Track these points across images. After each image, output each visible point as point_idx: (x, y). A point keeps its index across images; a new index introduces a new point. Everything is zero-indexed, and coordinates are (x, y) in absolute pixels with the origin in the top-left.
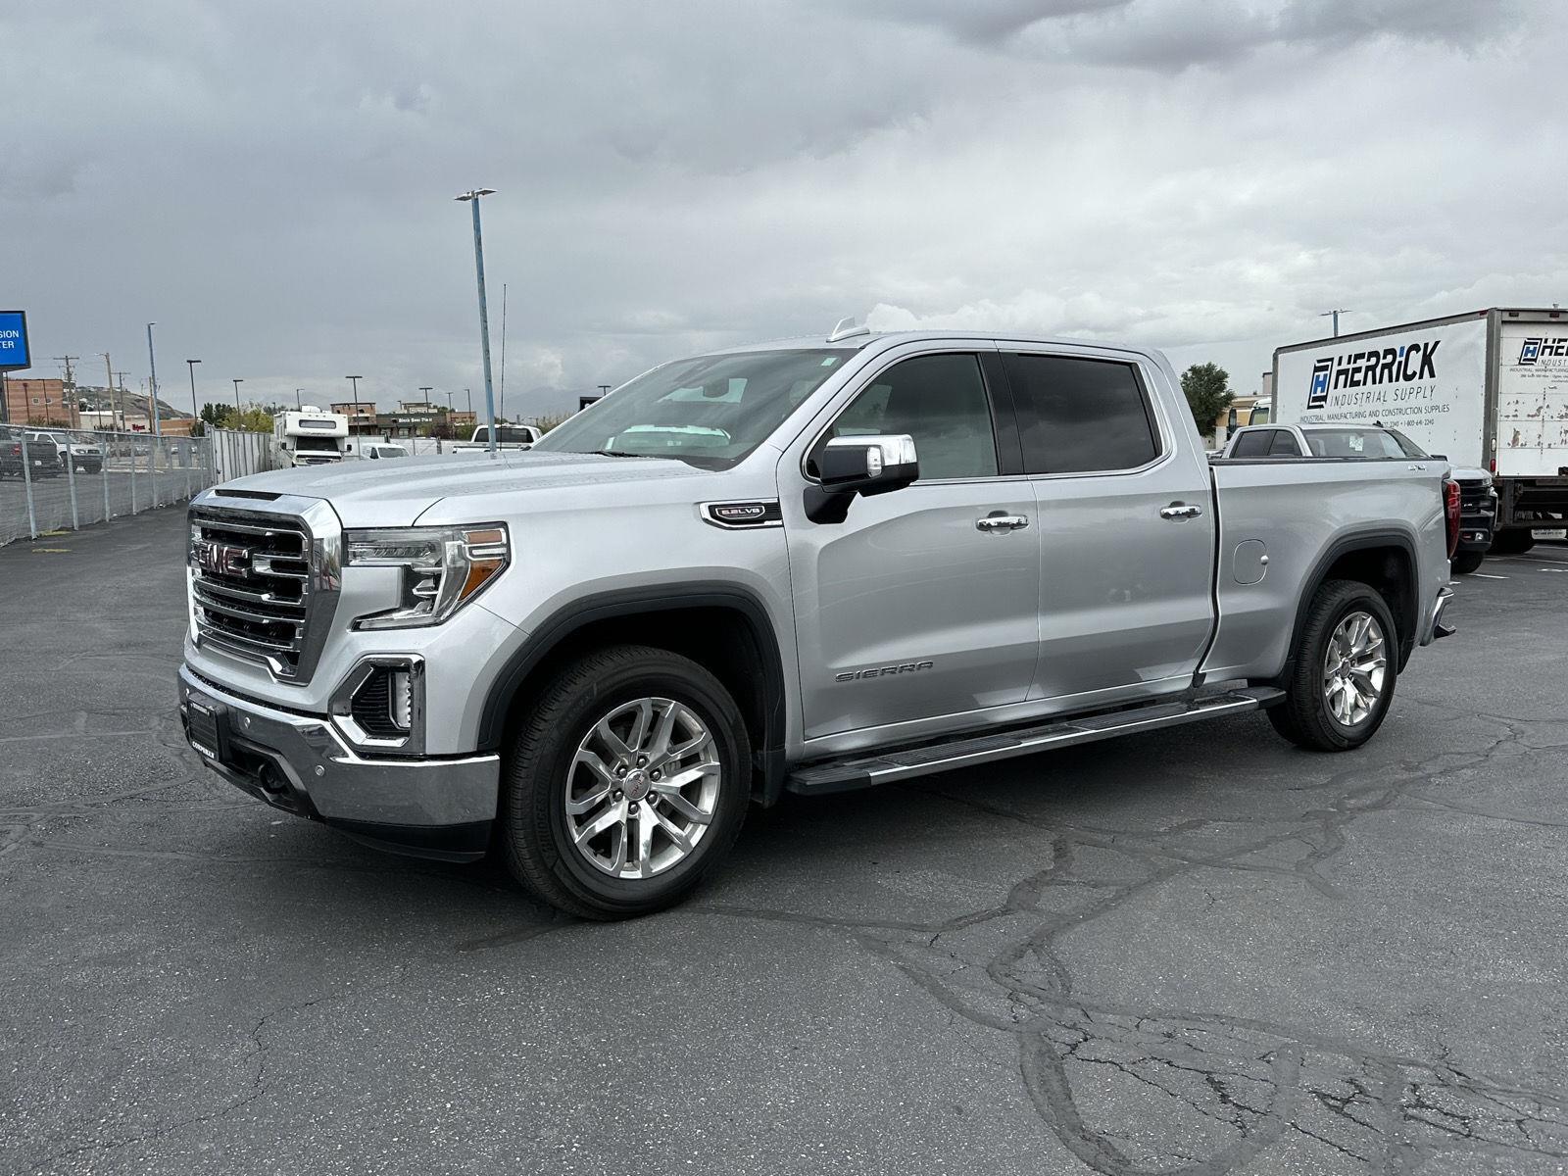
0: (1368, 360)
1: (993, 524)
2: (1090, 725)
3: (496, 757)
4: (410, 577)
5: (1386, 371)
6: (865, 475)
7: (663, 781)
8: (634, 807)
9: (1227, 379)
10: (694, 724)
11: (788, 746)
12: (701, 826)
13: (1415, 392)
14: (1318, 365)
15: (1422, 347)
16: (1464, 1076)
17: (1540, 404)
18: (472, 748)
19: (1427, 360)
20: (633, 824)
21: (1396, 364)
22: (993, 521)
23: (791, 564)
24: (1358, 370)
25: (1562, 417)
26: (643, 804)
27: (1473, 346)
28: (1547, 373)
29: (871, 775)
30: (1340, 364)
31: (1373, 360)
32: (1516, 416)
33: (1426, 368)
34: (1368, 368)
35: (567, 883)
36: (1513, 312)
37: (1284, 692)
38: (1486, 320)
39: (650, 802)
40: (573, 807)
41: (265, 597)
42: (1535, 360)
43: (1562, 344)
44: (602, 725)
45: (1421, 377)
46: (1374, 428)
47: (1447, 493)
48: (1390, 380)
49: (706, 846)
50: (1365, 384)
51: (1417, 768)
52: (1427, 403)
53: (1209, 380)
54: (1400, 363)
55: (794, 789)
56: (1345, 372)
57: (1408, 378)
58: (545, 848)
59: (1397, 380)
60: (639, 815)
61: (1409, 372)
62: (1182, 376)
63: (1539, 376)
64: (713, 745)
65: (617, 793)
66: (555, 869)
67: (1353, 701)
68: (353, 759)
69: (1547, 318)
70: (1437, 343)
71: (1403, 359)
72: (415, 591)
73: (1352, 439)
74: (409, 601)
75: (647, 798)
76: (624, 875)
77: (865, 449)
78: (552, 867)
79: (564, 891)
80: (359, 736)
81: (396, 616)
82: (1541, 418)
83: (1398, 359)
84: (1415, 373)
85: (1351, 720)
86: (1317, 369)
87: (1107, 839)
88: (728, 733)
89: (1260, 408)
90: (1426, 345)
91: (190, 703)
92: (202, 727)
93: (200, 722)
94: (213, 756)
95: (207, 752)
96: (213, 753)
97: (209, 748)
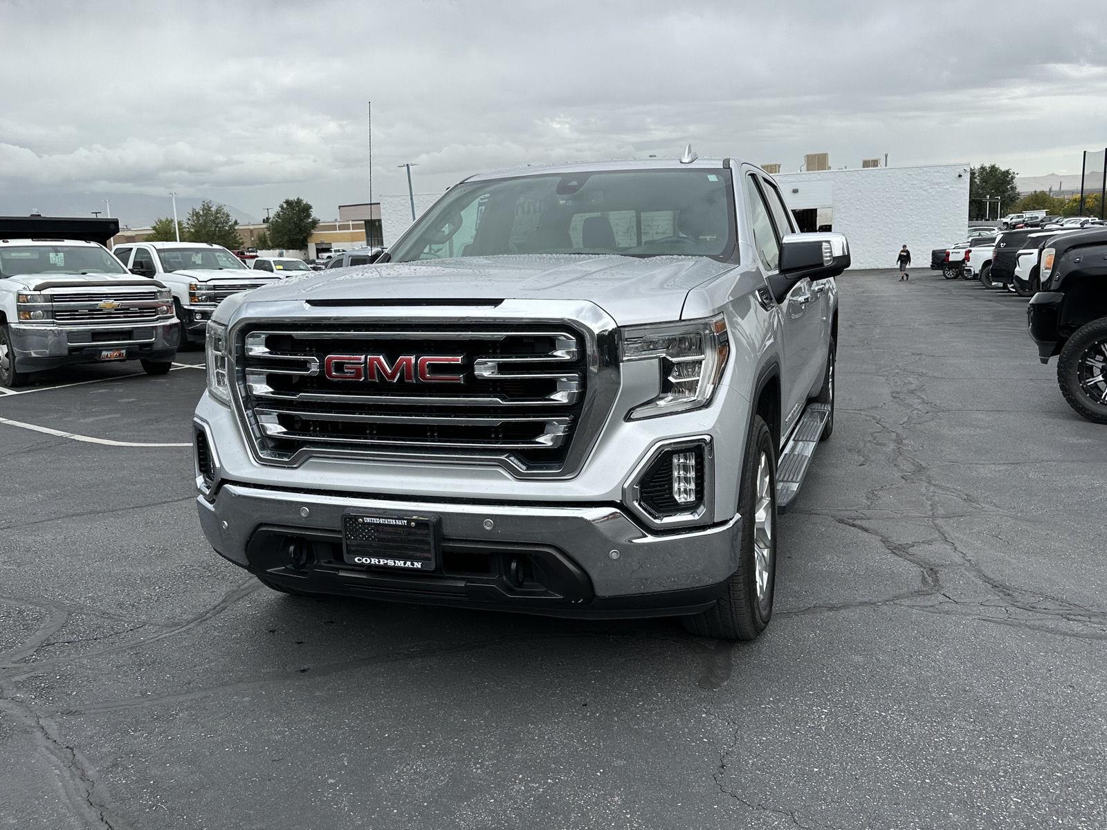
4: (666, 367)
6: (820, 264)
18: (735, 507)
41: (497, 400)
68: (650, 538)
72: (670, 378)
74: (666, 387)
77: (819, 244)
80: (655, 516)
91: (356, 518)
92: (388, 540)
93: (382, 536)
94: (419, 566)
95: (400, 564)
96: (420, 564)
97: (405, 559)
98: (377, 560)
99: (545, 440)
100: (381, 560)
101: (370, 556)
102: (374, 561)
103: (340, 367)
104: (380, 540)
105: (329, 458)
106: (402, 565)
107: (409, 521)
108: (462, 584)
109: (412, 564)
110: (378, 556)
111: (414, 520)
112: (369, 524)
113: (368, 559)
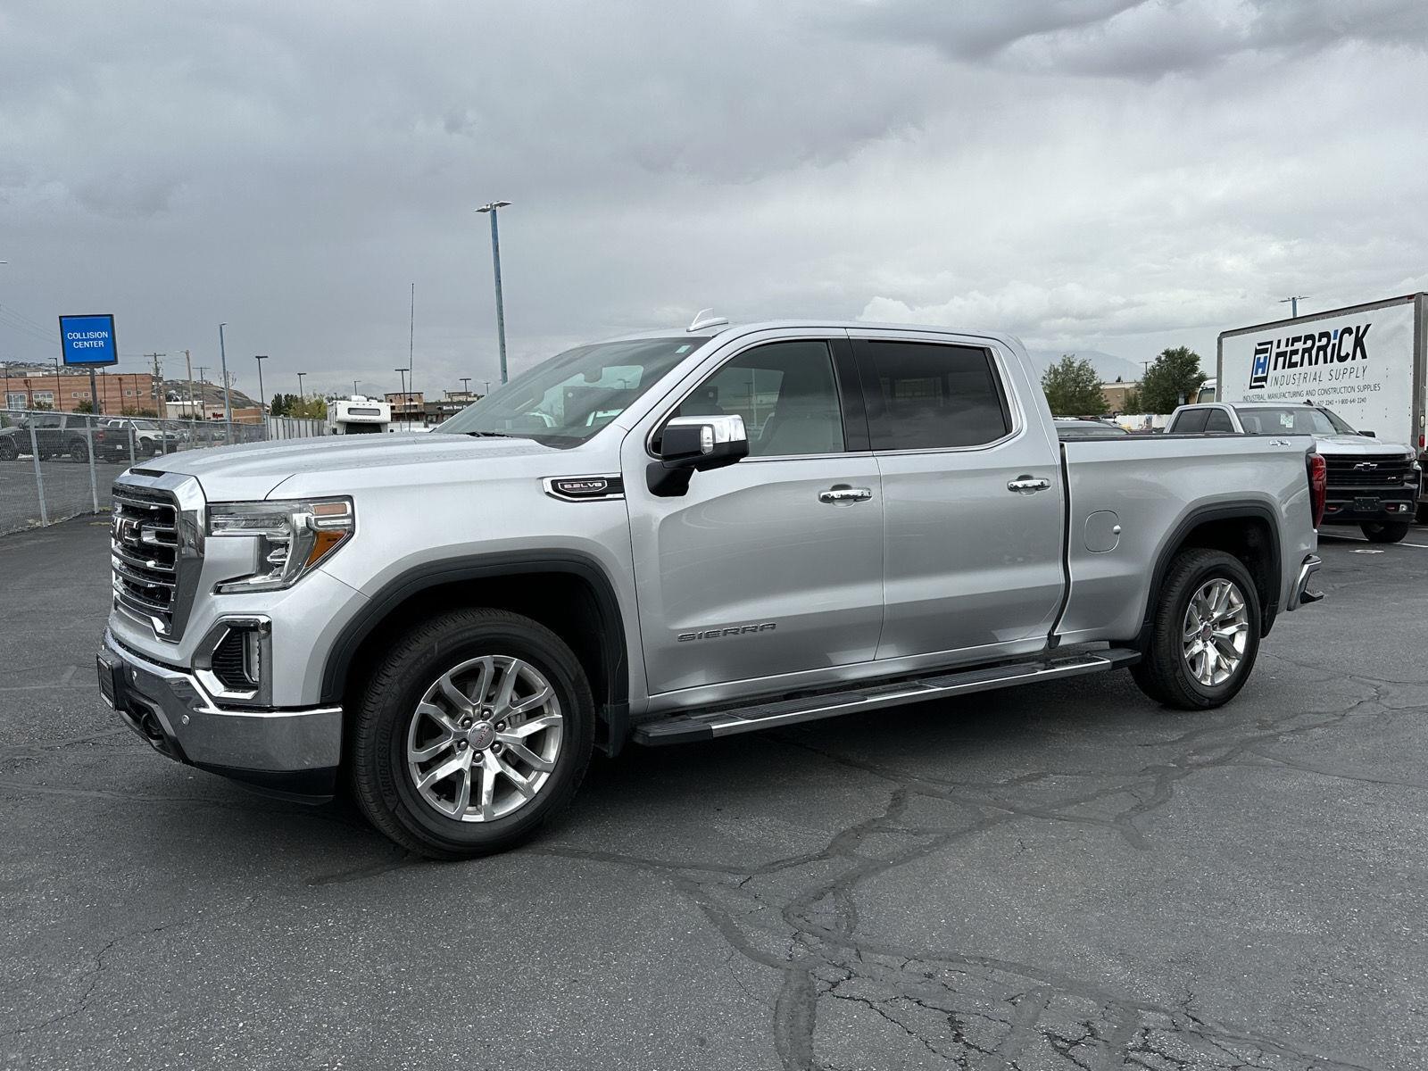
0: (1305, 343)
1: (836, 497)
2: (936, 683)
3: (340, 709)
4: (266, 546)
5: (1321, 353)
6: (699, 452)
7: (508, 732)
8: (478, 756)
9: (1198, 362)
10: (538, 679)
11: (631, 701)
12: (544, 773)
13: (1349, 372)
14: (1258, 348)
15: (1354, 332)
16: (1199, 1022)
18: (315, 701)
19: (1359, 343)
20: (477, 772)
21: (1331, 345)
22: (836, 494)
23: (632, 534)
24: (1295, 352)
26: (488, 753)
27: (1401, 328)
29: (713, 727)
30: (1278, 347)
31: (1309, 343)
33: (1358, 349)
34: (1305, 351)
35: (409, 825)
37: (1140, 654)
38: (1413, 304)
39: (494, 751)
40: (415, 756)
41: (151, 564)
44: (445, 681)
45: (1354, 358)
46: (1305, 406)
47: (1312, 466)
48: (1325, 362)
49: (547, 792)
50: (1302, 365)
51: (1271, 727)
52: (1360, 382)
53: (1182, 362)
54: (1334, 345)
55: (639, 740)
56: (1283, 354)
57: (1342, 359)
58: (387, 793)
59: (1332, 361)
60: (485, 763)
61: (1343, 354)
62: (1157, 359)
64: (555, 700)
65: (462, 743)
66: (396, 812)
67: (1214, 664)
68: (212, 709)
70: (1368, 326)
71: (1337, 341)
72: (269, 559)
73: (1283, 416)
74: (264, 568)
75: (492, 748)
76: (466, 818)
77: (698, 429)
78: (394, 811)
79: (404, 830)
80: (218, 689)
81: (251, 581)
83: (1332, 342)
84: (1348, 355)
85: (1212, 681)
86: (1257, 352)
87: (946, 789)
88: (569, 688)
89: (1207, 389)
90: (1358, 328)
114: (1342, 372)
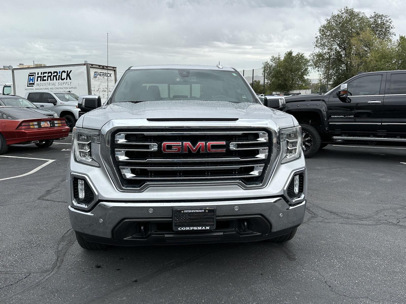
0: (48, 74)
4: (287, 144)
5: (55, 77)
6: (279, 107)
13: (65, 83)
14: (30, 74)
15: (66, 72)
17: (98, 88)
24: (45, 76)
25: (103, 91)
27: (82, 72)
28: (99, 80)
30: (38, 74)
31: (50, 74)
32: (94, 90)
33: (68, 77)
34: (48, 76)
36: (92, 65)
38: (86, 66)
42: (97, 77)
43: (101, 73)
45: (67, 79)
48: (56, 80)
50: (48, 80)
52: (69, 86)
54: (59, 75)
56: (41, 77)
57: (62, 80)
59: (59, 80)
61: (63, 78)
63: (98, 81)
69: (98, 67)
70: (71, 71)
71: (60, 74)
72: (289, 148)
77: (278, 100)
82: (99, 91)
83: (59, 74)
84: (64, 79)
86: (29, 76)
89: (7, 86)
90: (68, 71)
91: (180, 211)
92: (195, 219)
93: (192, 217)
94: (208, 228)
95: (200, 228)
96: (209, 227)
97: (202, 226)
98: (189, 228)
99: (255, 173)
100: (191, 228)
101: (185, 226)
102: (188, 228)
103: (169, 147)
104: (190, 219)
105: (160, 186)
106: (201, 229)
107: (205, 210)
108: (222, 234)
109: (205, 228)
110: (189, 226)
111: (207, 210)
112: (186, 213)
113: (185, 228)
114: (63, 83)
